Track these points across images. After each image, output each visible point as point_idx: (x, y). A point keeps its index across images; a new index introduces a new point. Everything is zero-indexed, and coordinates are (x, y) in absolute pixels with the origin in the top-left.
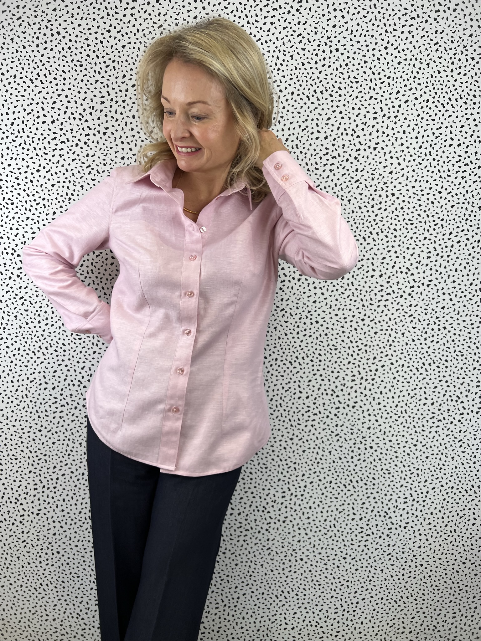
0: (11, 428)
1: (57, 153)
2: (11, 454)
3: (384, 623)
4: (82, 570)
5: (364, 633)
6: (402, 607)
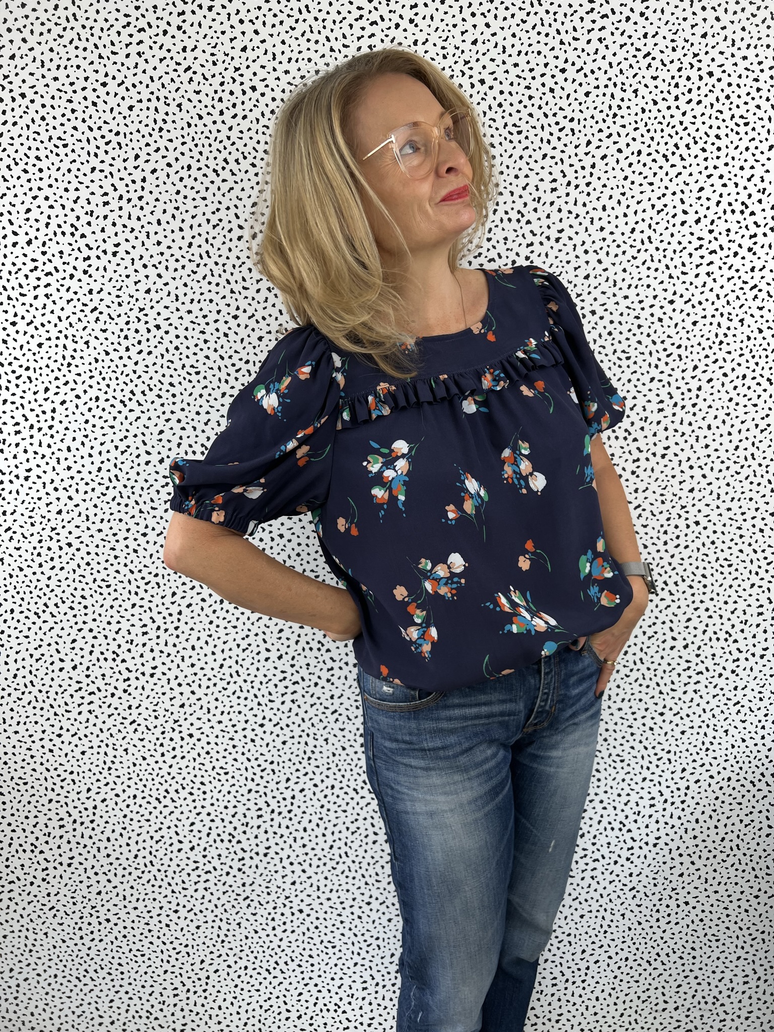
0: (13, 736)
1: (41, 291)
2: (16, 776)
3: (632, 996)
4: (147, 945)
5: (601, 1013)
6: (660, 971)
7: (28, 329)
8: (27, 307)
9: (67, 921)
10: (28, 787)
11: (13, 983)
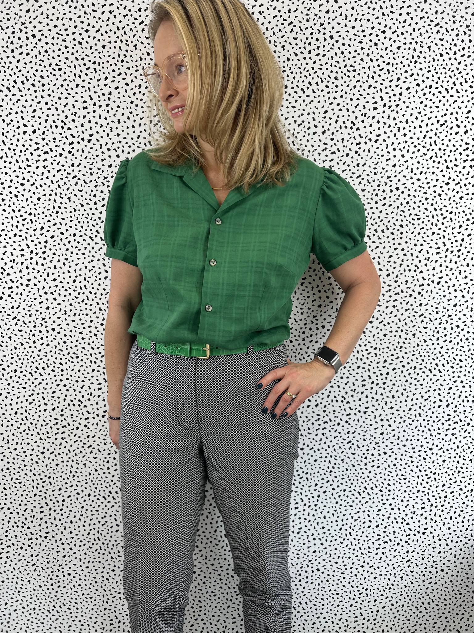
0: (13, 451)
1: (41, 164)
2: (14, 478)
4: (94, 591)
6: (424, 613)
7: (31, 188)
8: (31, 174)
9: (43, 573)
10: (22, 485)
11: (7, 612)
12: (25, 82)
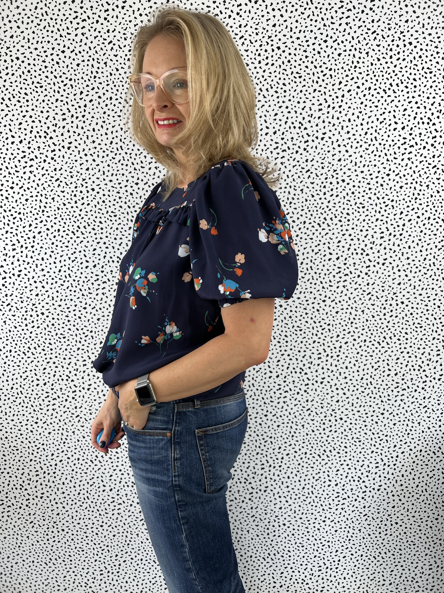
0: (10, 422)
1: (28, 170)
2: (12, 446)
3: (365, 577)
5: (347, 587)
6: (381, 562)
7: (20, 191)
8: (20, 178)
9: (40, 530)
10: (19, 452)
11: (9, 565)
12: (12, 98)
